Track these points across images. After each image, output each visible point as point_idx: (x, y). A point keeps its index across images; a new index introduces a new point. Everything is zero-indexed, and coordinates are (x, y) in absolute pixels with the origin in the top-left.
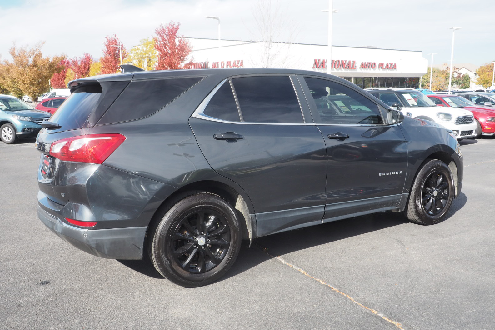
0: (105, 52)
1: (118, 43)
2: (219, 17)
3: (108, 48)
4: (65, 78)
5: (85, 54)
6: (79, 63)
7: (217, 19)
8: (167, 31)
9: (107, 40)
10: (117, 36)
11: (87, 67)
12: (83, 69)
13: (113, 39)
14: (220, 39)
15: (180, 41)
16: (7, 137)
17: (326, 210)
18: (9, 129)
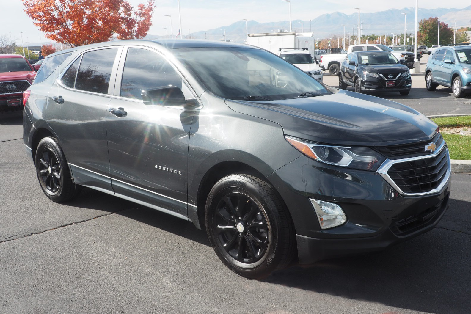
16: (456, 91)
17: (112, 183)
18: (458, 83)
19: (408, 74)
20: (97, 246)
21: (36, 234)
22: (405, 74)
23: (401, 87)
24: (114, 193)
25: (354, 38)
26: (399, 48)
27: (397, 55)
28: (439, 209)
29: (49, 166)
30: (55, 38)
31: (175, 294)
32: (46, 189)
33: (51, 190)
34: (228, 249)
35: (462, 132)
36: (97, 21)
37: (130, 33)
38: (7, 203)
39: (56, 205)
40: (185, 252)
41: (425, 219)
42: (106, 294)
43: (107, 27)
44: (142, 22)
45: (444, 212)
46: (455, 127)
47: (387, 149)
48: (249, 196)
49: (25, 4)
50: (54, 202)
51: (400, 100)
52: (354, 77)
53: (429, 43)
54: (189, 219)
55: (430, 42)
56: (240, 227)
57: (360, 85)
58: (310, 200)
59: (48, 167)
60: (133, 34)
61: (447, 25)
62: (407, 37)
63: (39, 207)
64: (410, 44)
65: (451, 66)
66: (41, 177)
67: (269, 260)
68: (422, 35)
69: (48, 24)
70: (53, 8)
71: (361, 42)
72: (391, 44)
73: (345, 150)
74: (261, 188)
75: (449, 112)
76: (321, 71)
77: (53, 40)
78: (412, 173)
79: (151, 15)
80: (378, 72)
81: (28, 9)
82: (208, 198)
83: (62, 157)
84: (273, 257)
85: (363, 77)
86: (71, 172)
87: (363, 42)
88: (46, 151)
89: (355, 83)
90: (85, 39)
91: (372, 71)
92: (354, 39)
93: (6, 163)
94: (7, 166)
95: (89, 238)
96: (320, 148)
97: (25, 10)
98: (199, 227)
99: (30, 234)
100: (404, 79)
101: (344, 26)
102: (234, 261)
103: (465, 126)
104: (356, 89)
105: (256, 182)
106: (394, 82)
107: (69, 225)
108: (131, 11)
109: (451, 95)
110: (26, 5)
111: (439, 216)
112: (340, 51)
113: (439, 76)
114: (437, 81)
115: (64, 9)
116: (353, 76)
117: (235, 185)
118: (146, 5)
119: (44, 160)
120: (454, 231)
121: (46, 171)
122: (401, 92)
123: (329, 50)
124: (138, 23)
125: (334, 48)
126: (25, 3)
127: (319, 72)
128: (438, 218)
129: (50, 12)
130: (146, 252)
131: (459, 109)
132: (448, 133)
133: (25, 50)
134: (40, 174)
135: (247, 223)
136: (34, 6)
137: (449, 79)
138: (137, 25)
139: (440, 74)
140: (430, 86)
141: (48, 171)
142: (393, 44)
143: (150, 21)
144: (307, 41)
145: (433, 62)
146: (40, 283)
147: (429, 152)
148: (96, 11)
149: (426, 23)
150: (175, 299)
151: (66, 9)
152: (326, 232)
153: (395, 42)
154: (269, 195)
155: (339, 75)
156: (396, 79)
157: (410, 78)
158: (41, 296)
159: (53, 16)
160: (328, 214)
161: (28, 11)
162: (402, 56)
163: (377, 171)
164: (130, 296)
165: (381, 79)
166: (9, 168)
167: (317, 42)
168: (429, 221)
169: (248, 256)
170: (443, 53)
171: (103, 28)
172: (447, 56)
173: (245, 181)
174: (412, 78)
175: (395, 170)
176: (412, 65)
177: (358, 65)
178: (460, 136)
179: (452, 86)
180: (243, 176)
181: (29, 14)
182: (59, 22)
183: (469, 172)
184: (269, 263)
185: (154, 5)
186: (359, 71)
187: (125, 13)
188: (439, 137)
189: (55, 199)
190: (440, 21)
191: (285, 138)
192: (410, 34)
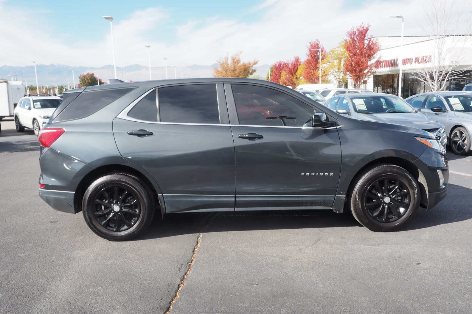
0: (307, 55)
1: (320, 46)
2: (403, 16)
3: (310, 51)
4: (280, 77)
5: (295, 57)
6: (290, 66)
7: (400, 17)
8: (357, 33)
9: (310, 45)
10: (319, 40)
11: (296, 68)
12: (292, 70)
13: (316, 44)
14: (402, 36)
15: (369, 41)
58: (437, 171)
117: (385, 172)
135: (391, 196)
149: (85, 78)
173: (394, 169)
191: (415, 138)
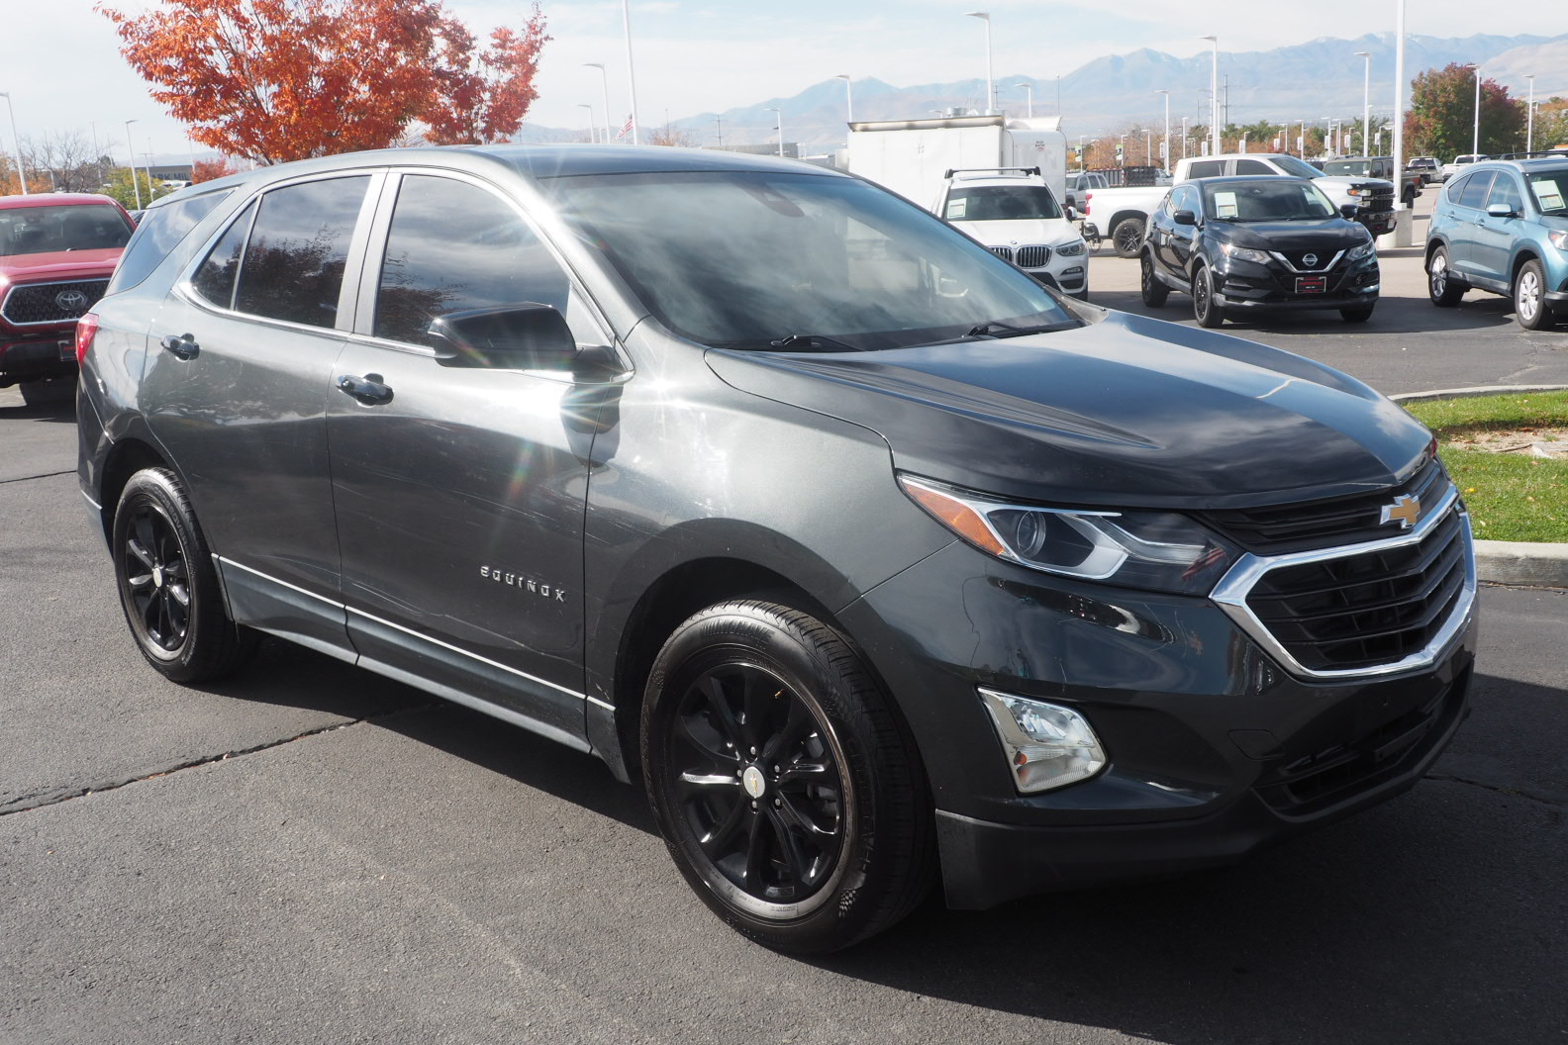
16: (1528, 306)
17: (350, 624)
18: (1533, 280)
19: (1369, 253)
20: (291, 835)
21: (99, 791)
22: (1356, 253)
23: (1344, 293)
24: (356, 655)
25: (1199, 133)
26: (1346, 167)
27: (1333, 191)
28: (1436, 715)
29: (157, 565)
30: (220, 142)
31: (530, 1005)
32: (146, 639)
33: (163, 643)
34: (716, 853)
35: (1539, 447)
36: (355, 84)
37: (464, 121)
38: (21, 686)
39: (178, 693)
40: (582, 857)
41: (1381, 756)
42: (300, 1004)
43: (386, 104)
44: (504, 86)
45: (1452, 729)
46: (1517, 430)
47: (1248, 520)
48: (782, 675)
49: (124, 33)
50: (172, 681)
51: (1340, 336)
52: (1190, 263)
53: (1446, 148)
54: (592, 748)
55: (1450, 147)
56: (754, 782)
57: (1209, 288)
58: (979, 693)
59: (153, 567)
60: (475, 125)
61: (1505, 88)
62: (1373, 128)
63: (120, 698)
64: (1385, 153)
65: (1511, 226)
66: (130, 598)
67: (848, 894)
68: (1421, 123)
69: (196, 95)
70: (211, 42)
71: (1223, 146)
72: (1321, 151)
73: (1103, 524)
74: (821, 650)
75: (1501, 379)
76: (1082, 244)
77: (212, 146)
78: (1336, 599)
79: (534, 64)
80: (1268, 246)
81: (132, 48)
82: (651, 681)
83: (194, 535)
84: (859, 885)
85: (1218, 262)
86: (222, 586)
87: (1229, 146)
88: (146, 515)
89: (1192, 280)
90: (315, 145)
91: (1248, 244)
92: (1201, 138)
93: (35, 549)
94: (39, 558)
95: (269, 805)
96: (1016, 518)
97: (123, 52)
98: (623, 775)
99: (79, 790)
100: (1355, 269)
101: (1167, 96)
102: (735, 895)
103: (1549, 426)
104: (1198, 302)
105: (802, 628)
106: (1320, 278)
107: (211, 760)
108: (468, 50)
109: (1510, 320)
110: (126, 36)
111: (1434, 743)
112: (1153, 178)
113: (1471, 257)
114: (1464, 275)
115: (247, 46)
116: (1187, 259)
117: (734, 637)
118: (519, 33)
119: (139, 542)
120: (1494, 789)
121: (145, 579)
122: (1344, 311)
123: (1116, 173)
124: (493, 91)
125: (1134, 168)
126: (121, 28)
127: (1077, 246)
128: (1429, 749)
129: (201, 56)
130: (452, 856)
131: (1536, 368)
132: (1494, 451)
133: (139, 179)
134: (129, 590)
135: (777, 768)
136: (150, 37)
137: (1504, 269)
138: (486, 96)
139: (1474, 249)
140: (1442, 291)
141: (152, 581)
142: (1330, 153)
143: (531, 83)
144: (1040, 146)
145: (1453, 213)
146: (86, 964)
147: (1394, 529)
148: (351, 51)
149: (1435, 84)
150: (527, 1025)
151: (254, 48)
152: (1036, 803)
153: (1334, 147)
154: (845, 676)
155: (1144, 255)
156: (1328, 268)
157: (1375, 265)
158: (82, 1008)
159: (213, 71)
160: (1042, 741)
161: (134, 54)
162: (1353, 192)
163: (1210, 597)
164: (377, 1013)
165: (1278, 267)
166: (43, 565)
167: (1080, 148)
168: (1399, 762)
169: (780, 876)
170: (1486, 182)
171: (373, 108)
172: (1498, 191)
173: (769, 628)
174: (1383, 263)
175: (1274, 591)
176: (1387, 221)
177: (1202, 224)
178: (1531, 459)
179: (1514, 290)
180: (763, 608)
181: (135, 62)
182: (231, 88)
183: (1554, 585)
184: (846, 904)
185: (545, 33)
186: (1206, 242)
187: (448, 56)
188: (1435, 475)
189: (175, 673)
190: (1482, 76)
191: (896, 481)
192: (1385, 121)
